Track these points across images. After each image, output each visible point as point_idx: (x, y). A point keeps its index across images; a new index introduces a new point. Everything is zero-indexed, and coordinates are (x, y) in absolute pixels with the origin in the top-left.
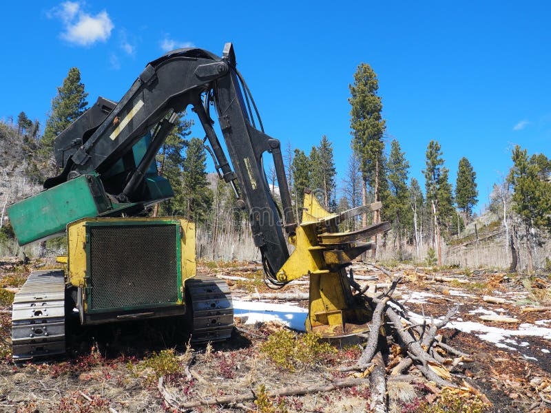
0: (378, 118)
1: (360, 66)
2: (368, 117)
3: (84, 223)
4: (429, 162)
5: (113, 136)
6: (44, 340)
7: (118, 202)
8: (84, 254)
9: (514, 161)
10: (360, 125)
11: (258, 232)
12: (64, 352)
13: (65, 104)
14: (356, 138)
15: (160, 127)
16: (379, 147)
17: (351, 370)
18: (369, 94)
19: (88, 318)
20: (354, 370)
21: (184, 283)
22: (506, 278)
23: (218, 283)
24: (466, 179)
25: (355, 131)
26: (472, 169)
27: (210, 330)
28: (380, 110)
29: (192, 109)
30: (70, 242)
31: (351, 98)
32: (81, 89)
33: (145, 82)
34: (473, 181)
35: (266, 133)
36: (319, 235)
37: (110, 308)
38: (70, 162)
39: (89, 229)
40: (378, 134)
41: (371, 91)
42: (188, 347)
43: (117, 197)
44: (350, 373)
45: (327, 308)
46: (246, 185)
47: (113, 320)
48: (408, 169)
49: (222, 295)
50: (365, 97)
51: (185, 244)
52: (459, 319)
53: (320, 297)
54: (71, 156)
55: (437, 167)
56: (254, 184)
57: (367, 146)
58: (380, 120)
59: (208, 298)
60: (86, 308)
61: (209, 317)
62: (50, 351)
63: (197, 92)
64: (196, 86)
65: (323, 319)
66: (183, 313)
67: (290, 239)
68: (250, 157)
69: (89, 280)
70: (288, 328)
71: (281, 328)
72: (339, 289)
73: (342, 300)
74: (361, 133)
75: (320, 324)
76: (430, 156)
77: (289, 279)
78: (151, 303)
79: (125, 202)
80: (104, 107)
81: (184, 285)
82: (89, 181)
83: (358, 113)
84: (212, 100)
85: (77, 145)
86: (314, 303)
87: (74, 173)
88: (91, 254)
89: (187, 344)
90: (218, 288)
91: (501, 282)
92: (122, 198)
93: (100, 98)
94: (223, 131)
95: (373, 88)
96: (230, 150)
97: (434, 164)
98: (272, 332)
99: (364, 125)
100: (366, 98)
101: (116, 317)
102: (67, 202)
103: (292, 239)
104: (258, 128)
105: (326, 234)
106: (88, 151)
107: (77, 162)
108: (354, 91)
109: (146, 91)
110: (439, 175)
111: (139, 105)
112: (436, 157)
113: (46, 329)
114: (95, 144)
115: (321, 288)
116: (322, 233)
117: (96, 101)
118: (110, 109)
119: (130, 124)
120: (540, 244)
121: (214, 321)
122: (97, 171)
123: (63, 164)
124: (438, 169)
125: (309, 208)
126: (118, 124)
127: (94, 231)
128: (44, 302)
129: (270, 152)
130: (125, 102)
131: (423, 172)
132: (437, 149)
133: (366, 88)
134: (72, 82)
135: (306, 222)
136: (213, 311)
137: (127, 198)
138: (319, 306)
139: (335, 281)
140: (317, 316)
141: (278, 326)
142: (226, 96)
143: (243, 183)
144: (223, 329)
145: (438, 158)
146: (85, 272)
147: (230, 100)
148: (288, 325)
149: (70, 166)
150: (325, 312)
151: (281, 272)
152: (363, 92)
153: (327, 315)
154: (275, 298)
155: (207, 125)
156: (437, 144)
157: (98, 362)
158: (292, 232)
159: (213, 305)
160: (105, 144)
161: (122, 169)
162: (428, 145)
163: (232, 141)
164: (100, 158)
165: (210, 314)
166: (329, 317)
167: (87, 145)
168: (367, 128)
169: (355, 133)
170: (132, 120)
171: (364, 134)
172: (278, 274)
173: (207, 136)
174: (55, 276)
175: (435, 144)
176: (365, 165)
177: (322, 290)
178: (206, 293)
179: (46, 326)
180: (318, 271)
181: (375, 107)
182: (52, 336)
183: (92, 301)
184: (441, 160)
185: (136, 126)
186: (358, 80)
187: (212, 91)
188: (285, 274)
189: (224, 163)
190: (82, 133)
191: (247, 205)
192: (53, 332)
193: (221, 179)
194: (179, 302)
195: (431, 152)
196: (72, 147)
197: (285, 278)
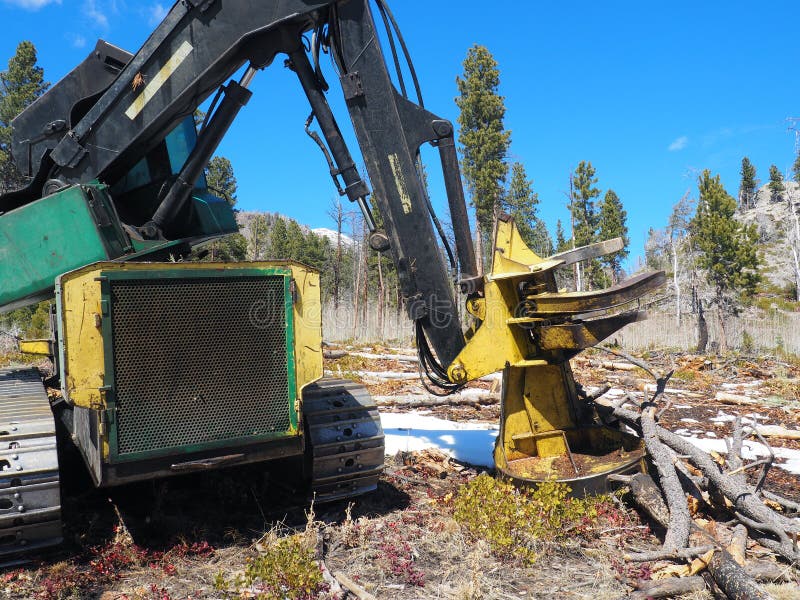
0: (499, 128)
1: (473, 49)
2: (485, 125)
3: (97, 273)
4: (579, 193)
5: (132, 112)
6: (18, 522)
7: (141, 239)
8: (99, 340)
9: (702, 192)
10: (473, 138)
11: (413, 292)
12: (59, 540)
13: (14, 99)
14: (467, 157)
15: (223, 95)
16: (501, 172)
17: (659, 560)
18: (486, 92)
19: (112, 472)
20: (666, 558)
21: (300, 393)
22: (708, 362)
23: (352, 388)
24: (614, 220)
25: (464, 147)
26: (621, 207)
27: (343, 479)
28: (501, 116)
29: (286, 62)
30: (68, 314)
31: (459, 97)
32: (38, 75)
33: (196, 4)
34: (622, 224)
35: (426, 108)
36: (529, 297)
37: (156, 449)
38: (47, 162)
39: (108, 286)
40: (498, 152)
41: (489, 87)
42: (310, 517)
43: (141, 229)
44: (658, 565)
45: (536, 427)
46: (392, 206)
47: (162, 473)
48: (536, 206)
49: (363, 413)
50: (480, 95)
51: (301, 314)
52: (709, 434)
53: (524, 407)
54: (49, 151)
55: (590, 200)
56: (406, 203)
57: (483, 170)
58: (502, 132)
59: (337, 418)
60: (106, 451)
61: (340, 455)
62: (29, 542)
63: (296, 27)
64: (295, 14)
65: (528, 448)
66: (300, 452)
67: (470, 304)
68: (401, 154)
69: (110, 395)
70: (456, 461)
71: (446, 462)
72: (560, 393)
73: (564, 411)
74: (474, 150)
75: (521, 454)
76: (581, 184)
77: (470, 378)
78: (239, 435)
79: (156, 238)
80: (109, 60)
81: (300, 397)
82: (89, 196)
83: (469, 119)
84: (327, 43)
85: (59, 132)
86: (512, 419)
87: (56, 183)
88: (114, 340)
89: (309, 512)
90: (353, 398)
91: (701, 369)
92: (150, 230)
93: (100, 43)
94: (347, 101)
95: (492, 82)
96: (362, 139)
97: (586, 196)
98: (431, 472)
99: (479, 138)
100: (483, 98)
101: (168, 467)
102: (46, 238)
103: (473, 304)
104: (412, 97)
105: (544, 295)
106: (82, 141)
107: (61, 162)
108: (464, 86)
109: (196, 23)
110: (591, 213)
111: (183, 51)
112: (588, 186)
113: (19, 499)
114: (96, 126)
115: (526, 391)
116: (535, 292)
117: (93, 49)
118: (121, 65)
119: (167, 87)
120: (736, 312)
121: (350, 462)
122: (102, 178)
123: (30, 168)
124: (591, 203)
125: (506, 247)
126: (141, 89)
127: (118, 290)
128: (13, 441)
129: (434, 145)
130: (156, 45)
131: (569, 208)
132: (590, 174)
133: (482, 83)
134: (23, 65)
135: (501, 272)
136: (349, 443)
137: (160, 232)
138: (519, 425)
139: (553, 379)
140: (517, 442)
141: (439, 460)
142: (354, 36)
143: (386, 201)
144: (364, 475)
145: (591, 188)
146: (102, 376)
147: (362, 43)
148: (453, 455)
149: (49, 168)
150: (530, 434)
151: (456, 364)
152: (477, 88)
153: (535, 439)
154: (392, 404)
155: (314, 93)
156: (590, 167)
157: (133, 559)
158: (476, 291)
159: (348, 432)
160: (117, 128)
161: (145, 180)
162: (577, 167)
163: (366, 120)
164: (108, 156)
165: (343, 450)
166: (538, 442)
167: (81, 128)
168: (484, 142)
169: (466, 150)
170: (169, 81)
171: (479, 152)
172: (452, 368)
173: (314, 113)
174: (24, 380)
175: (586, 166)
176: (480, 198)
177: (528, 396)
178: (333, 409)
179: (18, 491)
180: (523, 363)
181: (495, 110)
182: (34, 512)
183: (119, 437)
184: (595, 191)
185: (177, 94)
186: (470, 70)
187: (326, 26)
188: (462, 367)
189: (346, 165)
190: (67, 108)
191: (394, 243)
192: (34, 502)
193: (342, 194)
194: (293, 431)
195: (581, 179)
196: (48, 136)
197: (463, 375)
